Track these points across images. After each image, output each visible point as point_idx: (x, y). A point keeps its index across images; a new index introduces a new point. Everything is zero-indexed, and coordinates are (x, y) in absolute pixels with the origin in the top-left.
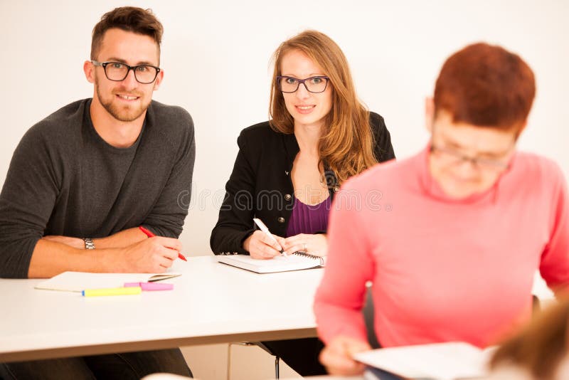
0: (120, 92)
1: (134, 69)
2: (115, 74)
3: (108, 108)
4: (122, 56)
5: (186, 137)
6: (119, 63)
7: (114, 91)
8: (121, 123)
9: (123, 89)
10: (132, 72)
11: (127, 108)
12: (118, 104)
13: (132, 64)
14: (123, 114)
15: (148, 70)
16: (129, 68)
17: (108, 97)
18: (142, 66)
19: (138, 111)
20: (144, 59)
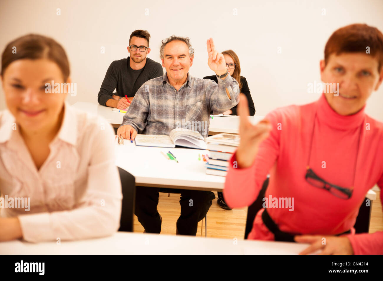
0: (136, 55)
2: (134, 49)
3: (133, 59)
4: (136, 44)
5: (157, 71)
6: (135, 46)
7: (134, 55)
8: (136, 63)
9: (136, 54)
10: (138, 48)
11: (137, 59)
12: (135, 58)
13: (138, 46)
14: (136, 61)
15: (144, 48)
16: (137, 47)
17: (132, 56)
18: (142, 47)
19: (140, 60)
20: (142, 45)
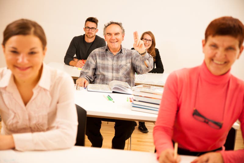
0: (89, 33)
1: (91, 28)
2: (88, 29)
6: (88, 27)
8: (89, 39)
9: (89, 32)
11: (90, 36)
12: (88, 35)
14: (89, 37)
17: (87, 34)
18: (93, 28)
